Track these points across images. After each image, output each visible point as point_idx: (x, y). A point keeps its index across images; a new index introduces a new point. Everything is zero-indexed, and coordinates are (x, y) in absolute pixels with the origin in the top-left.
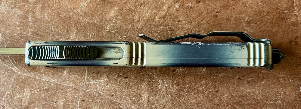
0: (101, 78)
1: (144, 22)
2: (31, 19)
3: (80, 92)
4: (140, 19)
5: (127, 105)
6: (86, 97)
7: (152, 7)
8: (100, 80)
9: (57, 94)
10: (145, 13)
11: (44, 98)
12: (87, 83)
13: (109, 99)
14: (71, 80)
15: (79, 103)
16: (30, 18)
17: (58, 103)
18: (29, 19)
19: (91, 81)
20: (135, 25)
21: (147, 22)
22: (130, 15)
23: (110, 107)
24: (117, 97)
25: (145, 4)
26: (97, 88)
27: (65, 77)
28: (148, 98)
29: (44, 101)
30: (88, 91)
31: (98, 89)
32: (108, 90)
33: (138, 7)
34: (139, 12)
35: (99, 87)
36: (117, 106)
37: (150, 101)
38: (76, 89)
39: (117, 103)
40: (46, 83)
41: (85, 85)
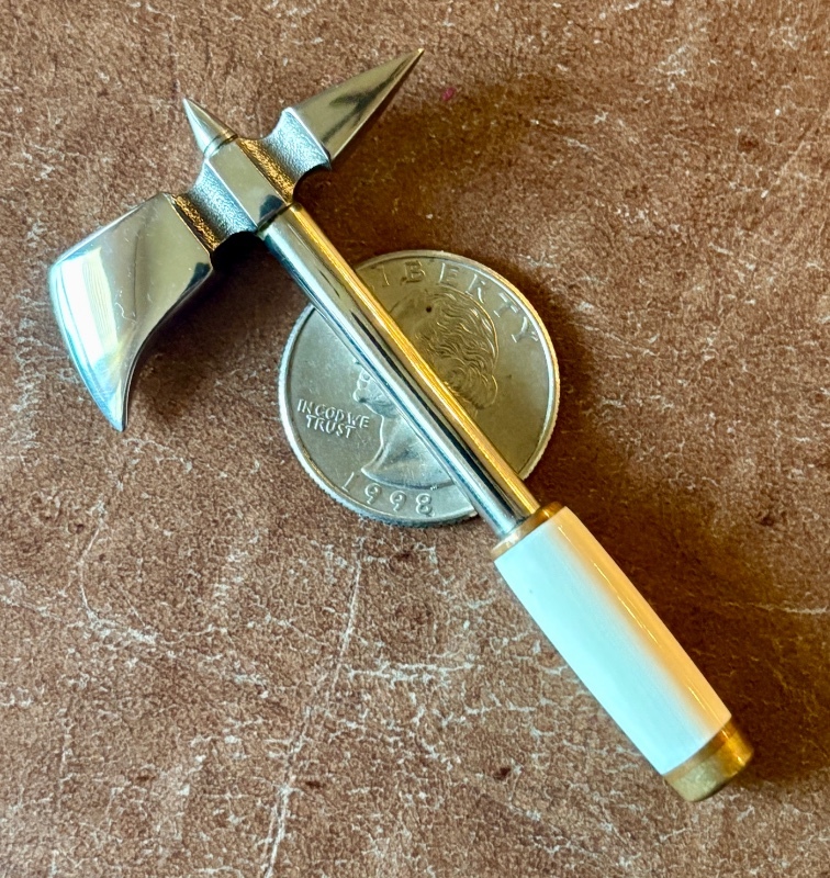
0: (441, 651)
1: (743, 325)
2: (43, 236)
3: (300, 729)
4: (715, 305)
5: (589, 843)
6: (333, 767)
7: (800, 235)
8: (431, 667)
9: (158, 728)
10: (752, 267)
11: (73, 746)
12: (352, 673)
13: (477, 791)
14: (254, 647)
15: (286, 801)
16: (35, 229)
17: (154, 783)
18: (30, 235)
19: (375, 667)
20: (684, 335)
21: (762, 328)
22: (656, 269)
23: (482, 848)
24: (532, 789)
25: (757, 211)
26: (412, 715)
27: (215, 621)
28: (725, 813)
29: (70, 764)
30: (353, 726)
31: (416, 720)
32: (479, 736)
33: (710, 226)
34: (720, 255)
35: (422, 711)
36: (524, 843)
37: (736, 832)
38: (276, 707)
39: (523, 823)
40: (95, 647)
41: (341, 688)
